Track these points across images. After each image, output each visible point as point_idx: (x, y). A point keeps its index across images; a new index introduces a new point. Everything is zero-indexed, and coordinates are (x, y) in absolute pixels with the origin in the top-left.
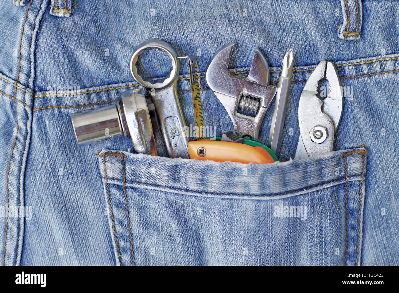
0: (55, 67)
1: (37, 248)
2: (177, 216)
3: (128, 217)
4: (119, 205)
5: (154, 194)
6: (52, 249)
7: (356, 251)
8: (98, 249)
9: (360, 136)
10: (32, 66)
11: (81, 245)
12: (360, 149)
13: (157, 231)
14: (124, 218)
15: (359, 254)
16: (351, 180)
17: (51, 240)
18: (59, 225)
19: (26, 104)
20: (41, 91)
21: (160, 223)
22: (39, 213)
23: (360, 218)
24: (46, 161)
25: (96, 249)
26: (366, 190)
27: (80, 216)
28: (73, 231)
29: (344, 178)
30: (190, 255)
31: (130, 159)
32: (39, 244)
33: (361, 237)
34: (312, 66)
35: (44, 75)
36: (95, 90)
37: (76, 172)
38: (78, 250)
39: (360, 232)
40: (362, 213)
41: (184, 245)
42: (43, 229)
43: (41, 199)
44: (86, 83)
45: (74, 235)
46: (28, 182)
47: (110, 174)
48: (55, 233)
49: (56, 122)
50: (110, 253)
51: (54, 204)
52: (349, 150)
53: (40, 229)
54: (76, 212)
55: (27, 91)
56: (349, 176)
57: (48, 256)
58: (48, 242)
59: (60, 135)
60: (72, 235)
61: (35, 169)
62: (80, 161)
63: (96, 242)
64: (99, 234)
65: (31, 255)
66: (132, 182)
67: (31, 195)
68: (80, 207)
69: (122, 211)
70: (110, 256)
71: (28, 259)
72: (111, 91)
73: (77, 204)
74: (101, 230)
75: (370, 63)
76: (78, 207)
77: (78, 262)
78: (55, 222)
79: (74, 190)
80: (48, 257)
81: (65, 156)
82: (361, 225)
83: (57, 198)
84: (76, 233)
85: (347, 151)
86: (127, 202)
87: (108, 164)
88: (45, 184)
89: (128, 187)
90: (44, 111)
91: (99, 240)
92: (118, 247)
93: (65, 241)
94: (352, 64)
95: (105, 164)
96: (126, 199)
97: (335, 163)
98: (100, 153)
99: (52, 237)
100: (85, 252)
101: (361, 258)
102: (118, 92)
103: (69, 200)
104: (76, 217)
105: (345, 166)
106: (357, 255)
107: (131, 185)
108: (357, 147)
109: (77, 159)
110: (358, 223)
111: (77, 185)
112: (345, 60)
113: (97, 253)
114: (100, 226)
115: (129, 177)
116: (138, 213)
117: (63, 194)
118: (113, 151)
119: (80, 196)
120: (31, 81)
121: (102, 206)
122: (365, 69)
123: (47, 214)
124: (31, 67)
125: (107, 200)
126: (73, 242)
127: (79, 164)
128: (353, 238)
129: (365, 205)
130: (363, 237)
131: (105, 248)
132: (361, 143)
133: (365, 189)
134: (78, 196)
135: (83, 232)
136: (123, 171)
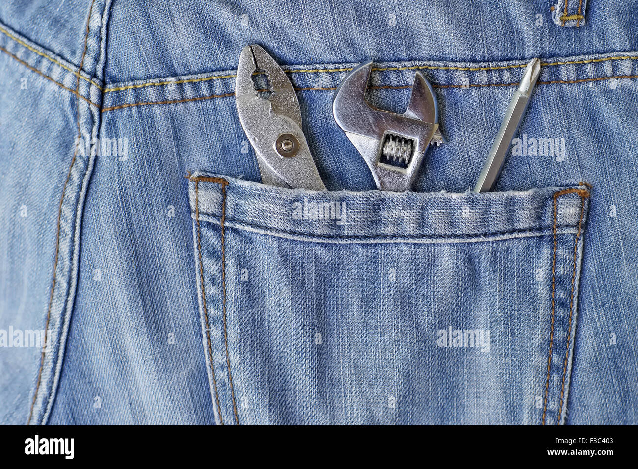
0: (132, 46)
1: (93, 315)
2: (292, 276)
3: (223, 271)
4: (213, 254)
5: (263, 241)
6: (113, 317)
7: (566, 340)
8: (179, 317)
9: (579, 169)
10: (103, 45)
11: (155, 311)
12: (579, 188)
13: (263, 297)
14: (218, 272)
15: (571, 345)
16: (561, 232)
17: (112, 303)
18: (125, 282)
19: (90, 101)
20: (113, 82)
21: (267, 285)
22: (99, 262)
23: (574, 291)
24: (115, 186)
25: (176, 318)
26: (584, 249)
27: (156, 268)
28: (145, 290)
29: (551, 228)
30: (305, 337)
31: (234, 187)
32: (96, 309)
33: (574, 319)
34: (514, 62)
35: (119, 60)
36: (190, 79)
37: (156, 202)
38: (150, 318)
39: (572, 312)
40: (577, 283)
41: (298, 320)
42: (102, 287)
43: (103, 240)
44: (178, 69)
45: (146, 296)
46: (88, 215)
47: (204, 208)
48: (118, 293)
49: (132, 127)
50: (197, 324)
51: (121, 249)
52: (563, 188)
53: (98, 286)
54: (151, 262)
55: (92, 83)
56: (559, 226)
57: (107, 327)
58: (107, 306)
59: (135, 146)
60: (144, 297)
61: (99, 196)
62: (164, 188)
63: (177, 307)
64: (182, 295)
65: (84, 325)
66: (234, 220)
67: (90, 234)
68: (157, 255)
69: (216, 263)
70: (196, 329)
71: (78, 331)
72: (214, 81)
73: (153, 251)
74: (184, 289)
75: (598, 63)
76: (155, 255)
77: (150, 337)
78: (119, 277)
79: (152, 228)
80: (107, 329)
81: (142, 179)
82: (575, 302)
83: (126, 240)
84: (149, 294)
85: (558, 190)
86: (224, 250)
87: (202, 193)
88: (110, 219)
89: (227, 228)
90: (117, 112)
91: (181, 305)
92: (207, 316)
93: (133, 305)
94: (571, 63)
95: (197, 192)
96: (222, 244)
97: (536, 206)
98: (192, 176)
99: (113, 299)
100: (160, 322)
101: (574, 350)
102: (225, 84)
103: (142, 244)
104: (150, 269)
105: (554, 212)
106: (568, 346)
107: (232, 225)
108: (576, 185)
109: (159, 183)
110: (571, 297)
111: (156, 222)
112: (562, 57)
113: (177, 323)
114: (184, 284)
115: (230, 213)
116: (238, 267)
117: (135, 235)
118: (210, 174)
119: (159, 239)
120: (100, 67)
121: (189, 255)
122: (590, 70)
123: (109, 265)
124: (101, 46)
125: (195, 245)
126: (144, 307)
127: (161, 192)
128: (563, 320)
129: (581, 272)
130: (578, 319)
131: (190, 316)
132: (581, 180)
133: (583, 246)
134: (156, 238)
135: (158, 293)
136: (223, 204)
